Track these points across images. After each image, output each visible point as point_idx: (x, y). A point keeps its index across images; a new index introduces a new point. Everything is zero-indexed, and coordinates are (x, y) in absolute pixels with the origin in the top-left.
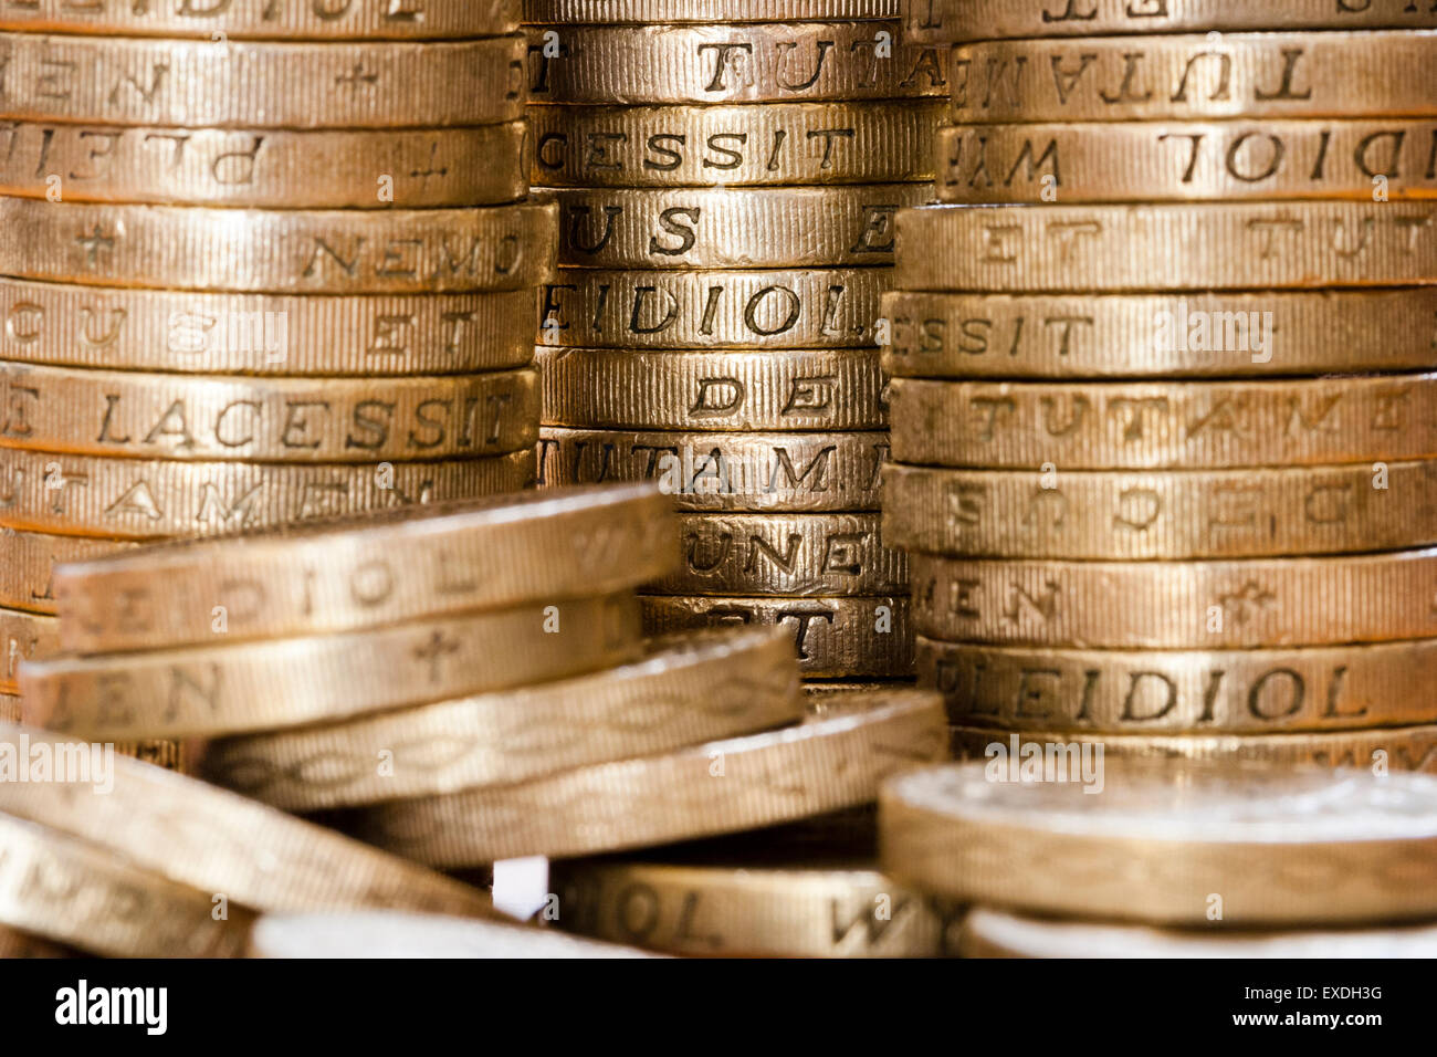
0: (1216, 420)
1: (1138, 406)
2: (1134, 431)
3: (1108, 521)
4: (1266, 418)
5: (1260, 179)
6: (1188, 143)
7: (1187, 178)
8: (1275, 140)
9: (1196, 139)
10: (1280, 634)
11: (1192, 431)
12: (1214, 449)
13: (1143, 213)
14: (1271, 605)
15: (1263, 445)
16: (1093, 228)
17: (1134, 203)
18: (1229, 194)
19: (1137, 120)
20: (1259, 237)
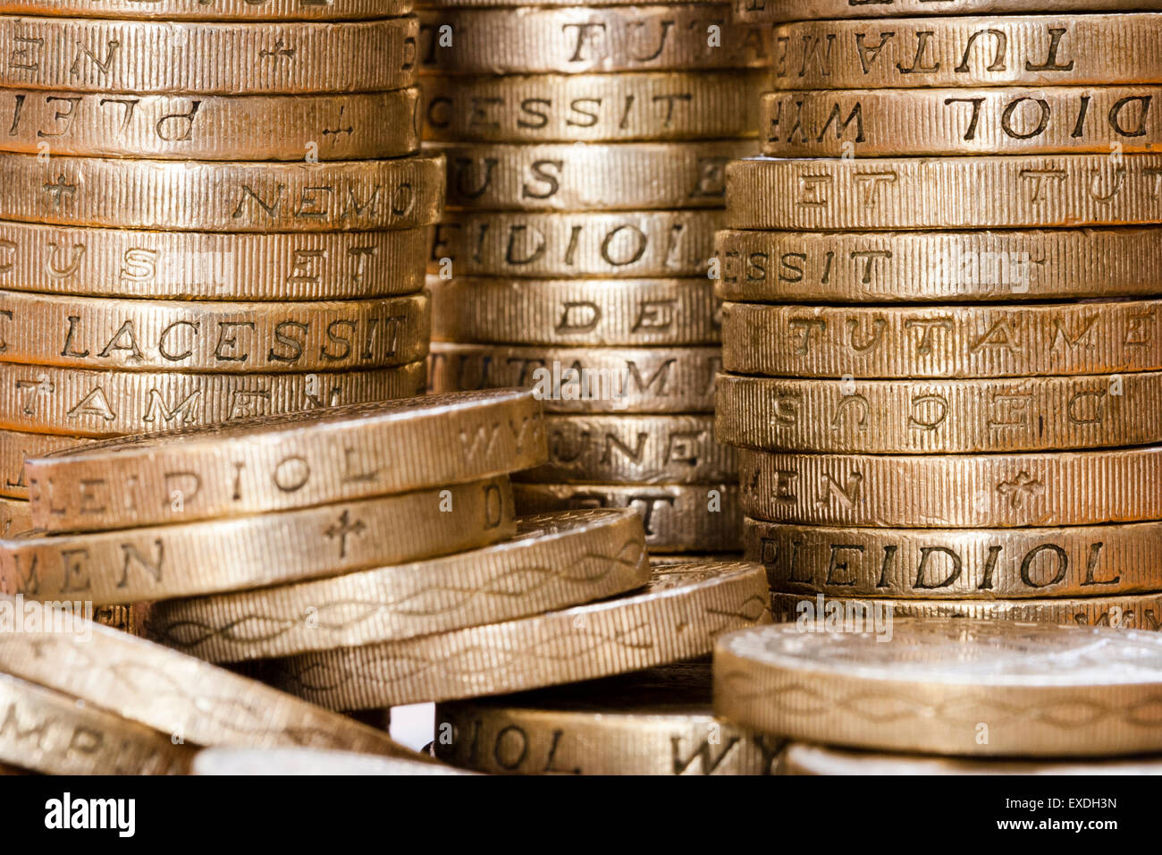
0: (994, 336)
1: (929, 325)
2: (925, 346)
3: (904, 421)
4: (1035, 335)
5: (1029, 136)
6: (970, 106)
7: (969, 136)
8: (1042, 102)
9: (977, 102)
10: (1046, 516)
11: (972, 348)
12: (991, 360)
13: (933, 164)
14: (1039, 491)
15: (1033, 358)
16: (892, 177)
17: (925, 156)
18: (1004, 149)
19: (928, 87)
20: (1028, 185)
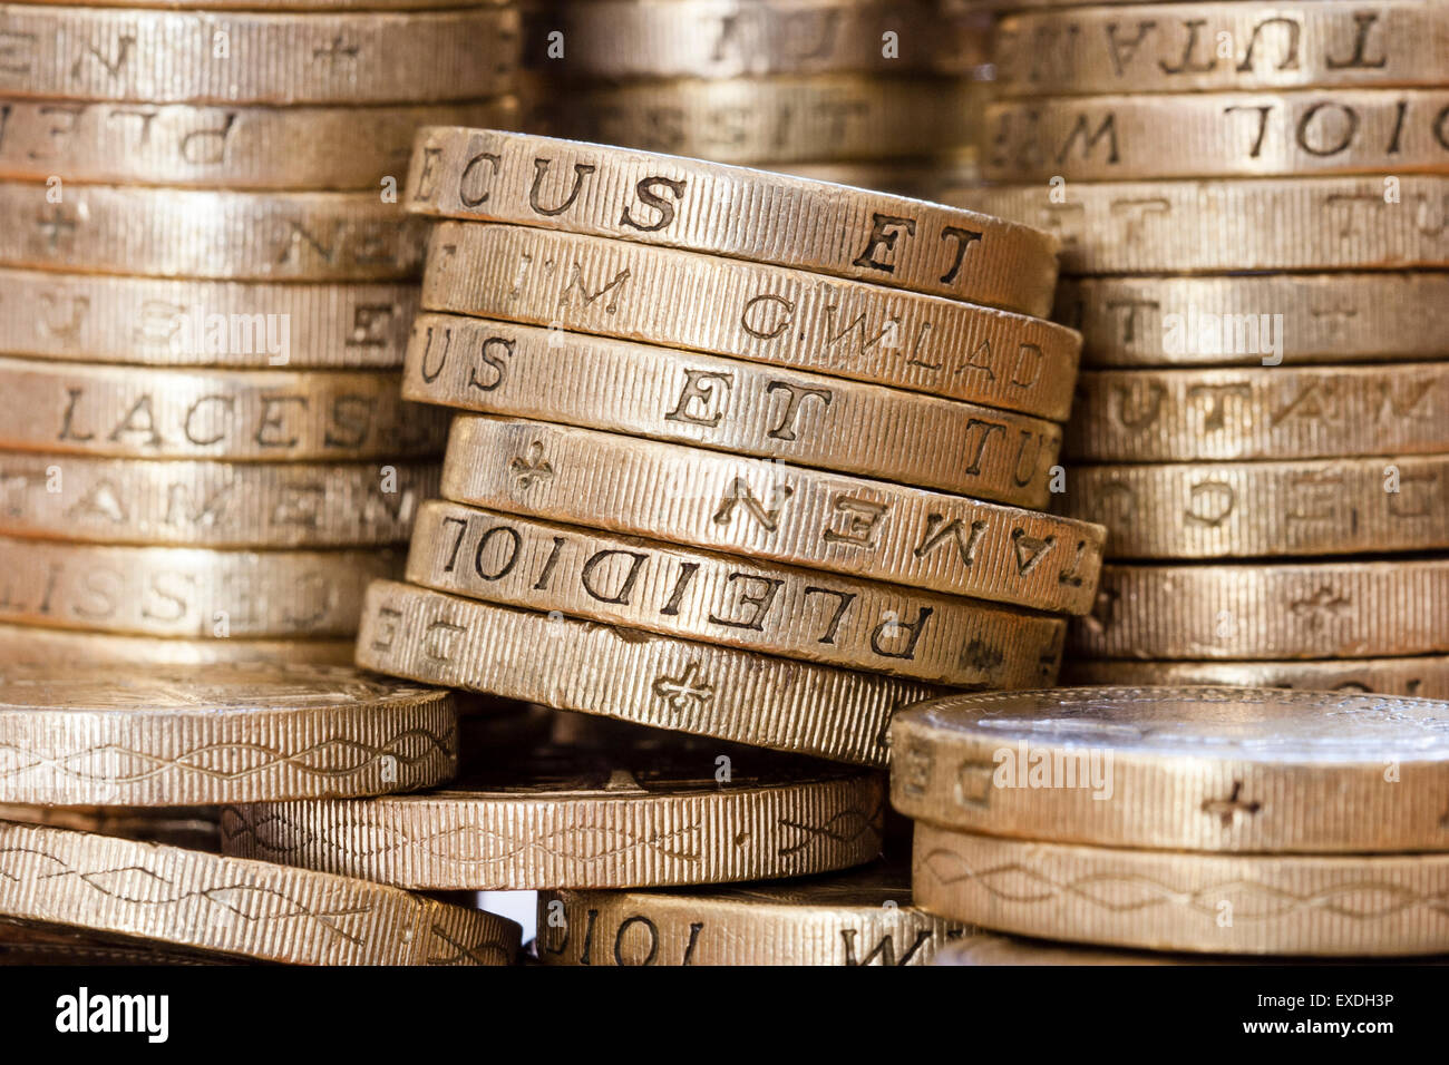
0: (1302, 407)
1: (1220, 393)
2: (1215, 421)
3: (1179, 517)
4: (1354, 405)
5: (1334, 152)
6: (1256, 116)
7: (1255, 153)
8: (1349, 111)
9: (1264, 111)
10: (1355, 643)
11: (1276, 420)
12: (1300, 438)
13: (1214, 190)
14: (1345, 612)
15: (1353, 435)
16: (1160, 206)
17: (1203, 179)
18: (1301, 169)
19: (1198, 91)
20: (1338, 214)
